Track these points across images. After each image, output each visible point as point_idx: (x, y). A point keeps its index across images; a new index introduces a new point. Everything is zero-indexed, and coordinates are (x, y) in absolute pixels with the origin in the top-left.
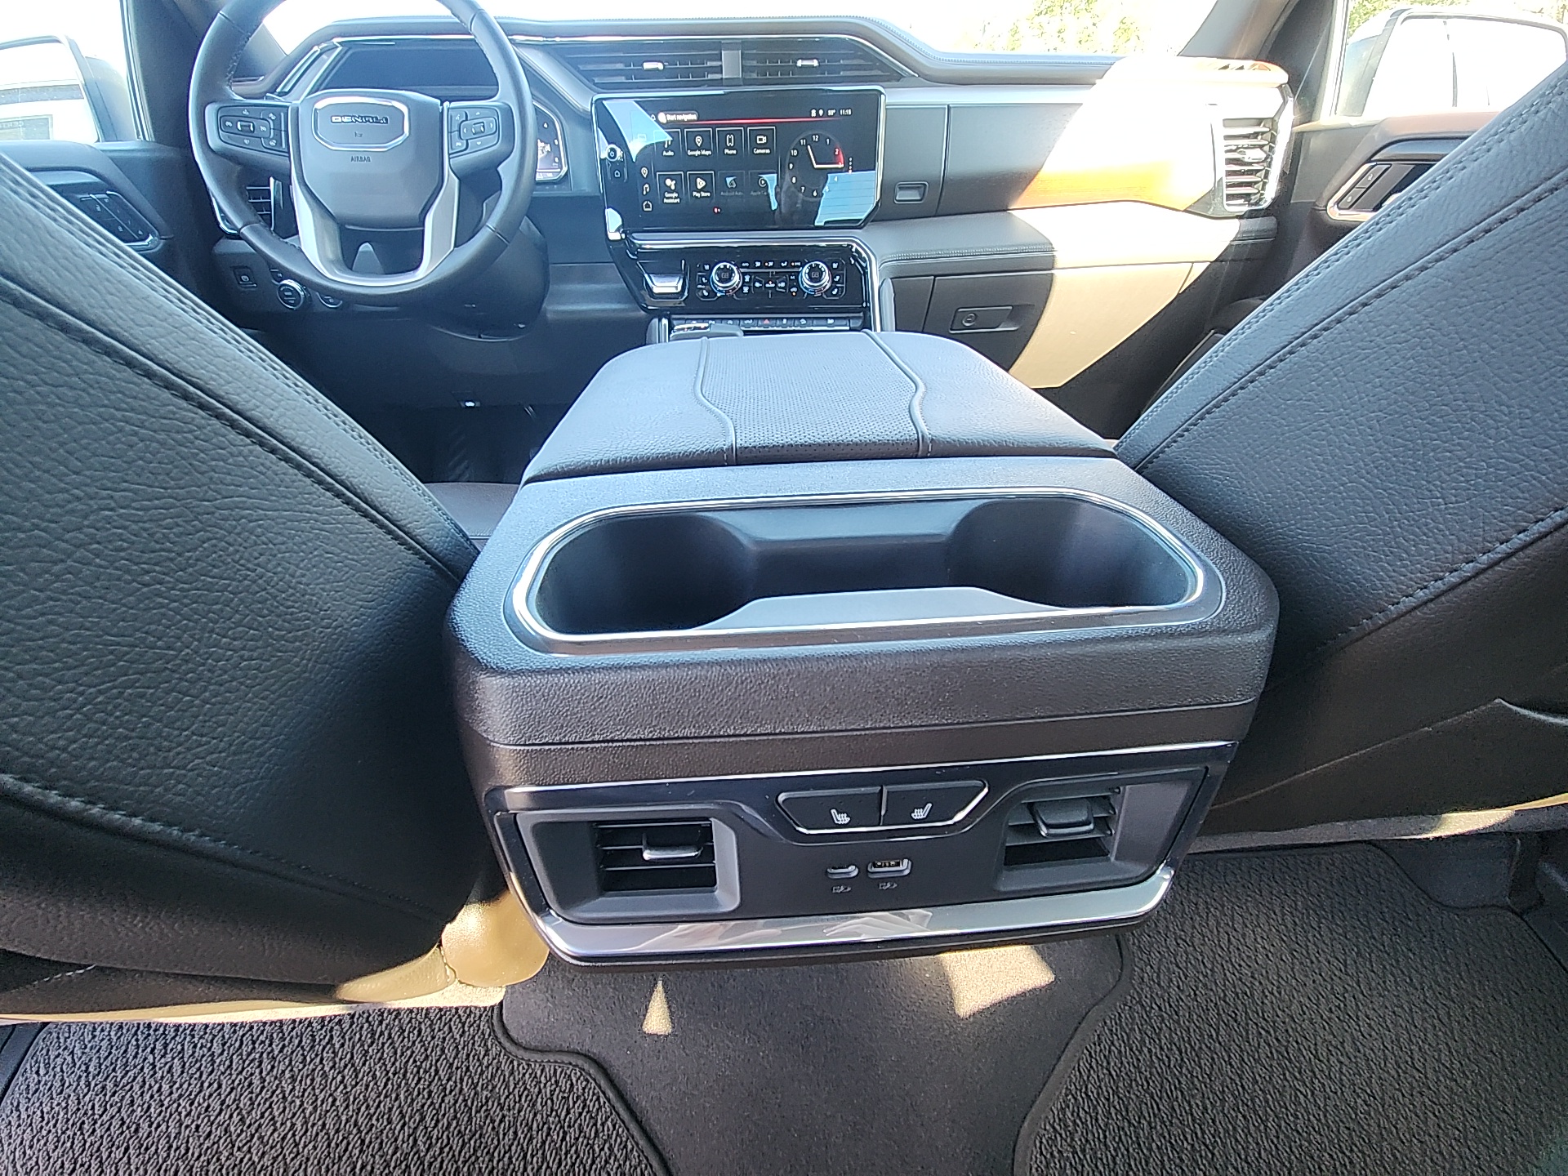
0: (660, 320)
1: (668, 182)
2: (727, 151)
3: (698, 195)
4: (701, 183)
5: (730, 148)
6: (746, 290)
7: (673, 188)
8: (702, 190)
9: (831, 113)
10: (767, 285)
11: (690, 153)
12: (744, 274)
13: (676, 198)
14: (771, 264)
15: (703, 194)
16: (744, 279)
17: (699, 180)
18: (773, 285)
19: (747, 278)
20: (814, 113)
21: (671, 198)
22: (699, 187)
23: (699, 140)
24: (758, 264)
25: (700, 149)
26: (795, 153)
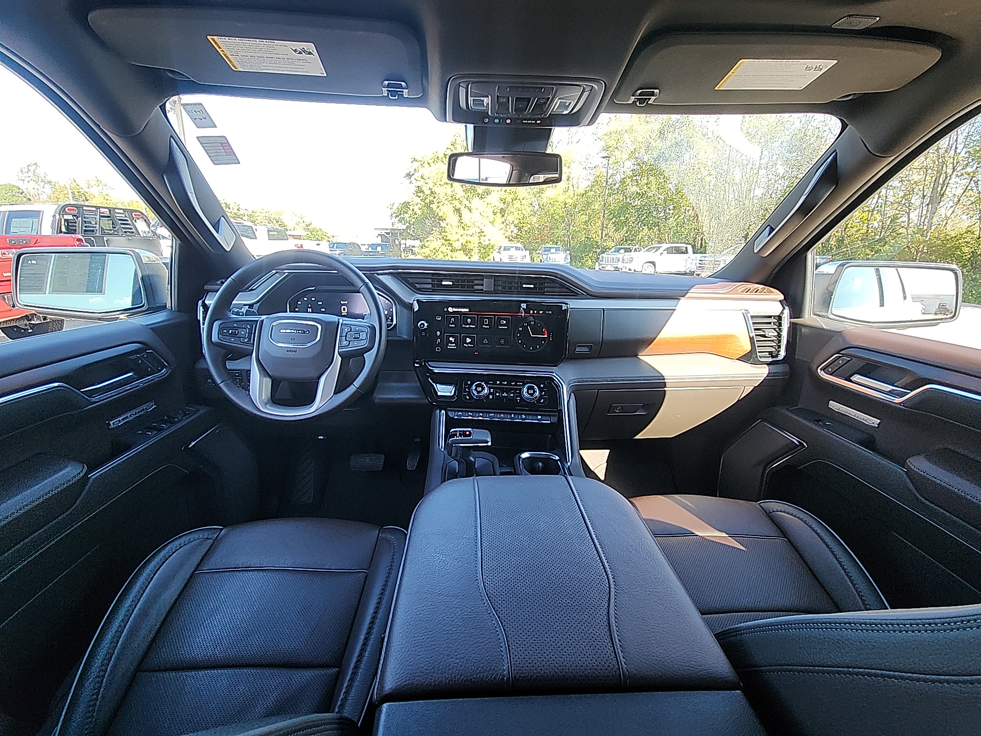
0: (440, 411)
1: (451, 339)
2: (484, 326)
3: (467, 346)
4: (468, 340)
5: (486, 325)
6: (491, 397)
7: (453, 341)
8: (469, 343)
9: (541, 312)
10: (503, 395)
11: (463, 326)
12: (490, 388)
13: (454, 346)
14: (506, 383)
15: (469, 345)
16: (490, 391)
17: (467, 339)
18: (506, 395)
19: (492, 390)
20: (531, 312)
21: (452, 346)
22: (467, 342)
23: (469, 320)
24: (498, 382)
25: (469, 324)
26: (521, 329)
